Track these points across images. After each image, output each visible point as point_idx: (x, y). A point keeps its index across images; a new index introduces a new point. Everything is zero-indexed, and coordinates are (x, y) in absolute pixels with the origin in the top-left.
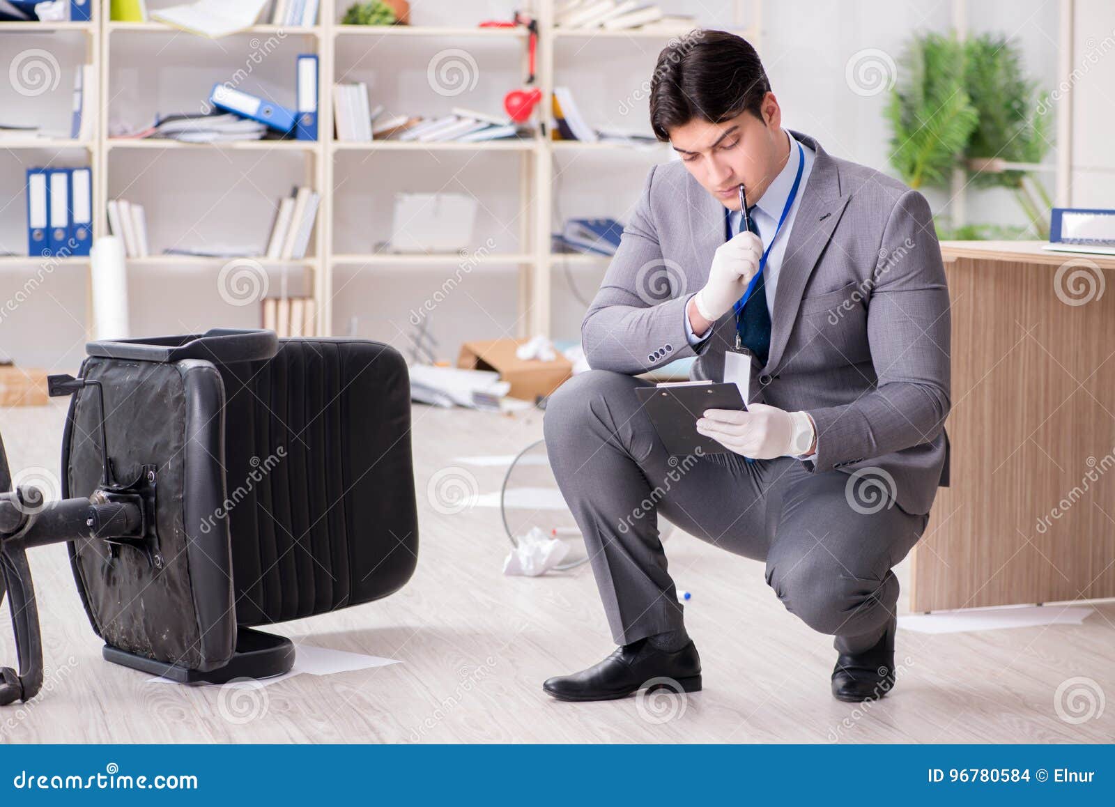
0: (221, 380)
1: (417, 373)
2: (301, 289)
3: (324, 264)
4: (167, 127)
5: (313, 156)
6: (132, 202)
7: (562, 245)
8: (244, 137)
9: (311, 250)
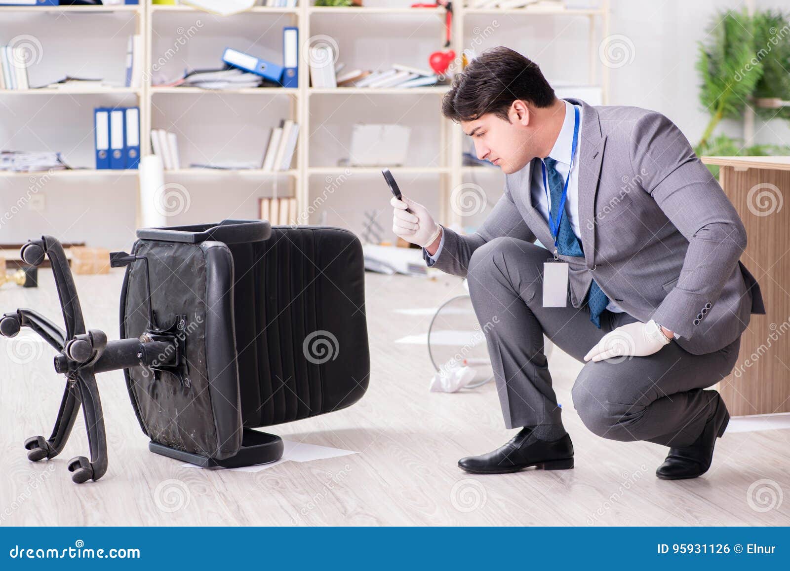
0: (231, 255)
1: (368, 250)
2: (287, 192)
3: (303, 174)
4: (193, 78)
5: (294, 98)
6: (168, 131)
7: (470, 161)
8: (246, 85)
9: (294, 164)
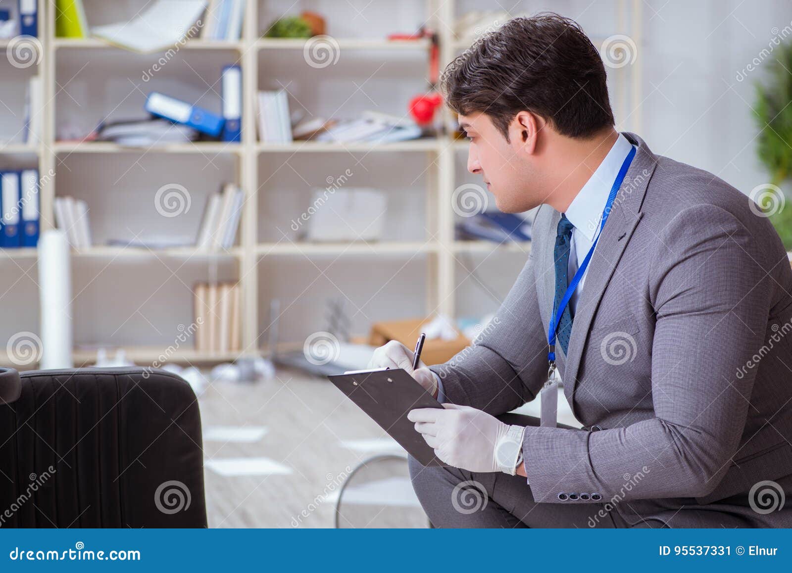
2: (228, 275)
3: (249, 253)
4: (110, 132)
5: (238, 158)
6: (76, 198)
7: (464, 233)
9: (237, 241)
